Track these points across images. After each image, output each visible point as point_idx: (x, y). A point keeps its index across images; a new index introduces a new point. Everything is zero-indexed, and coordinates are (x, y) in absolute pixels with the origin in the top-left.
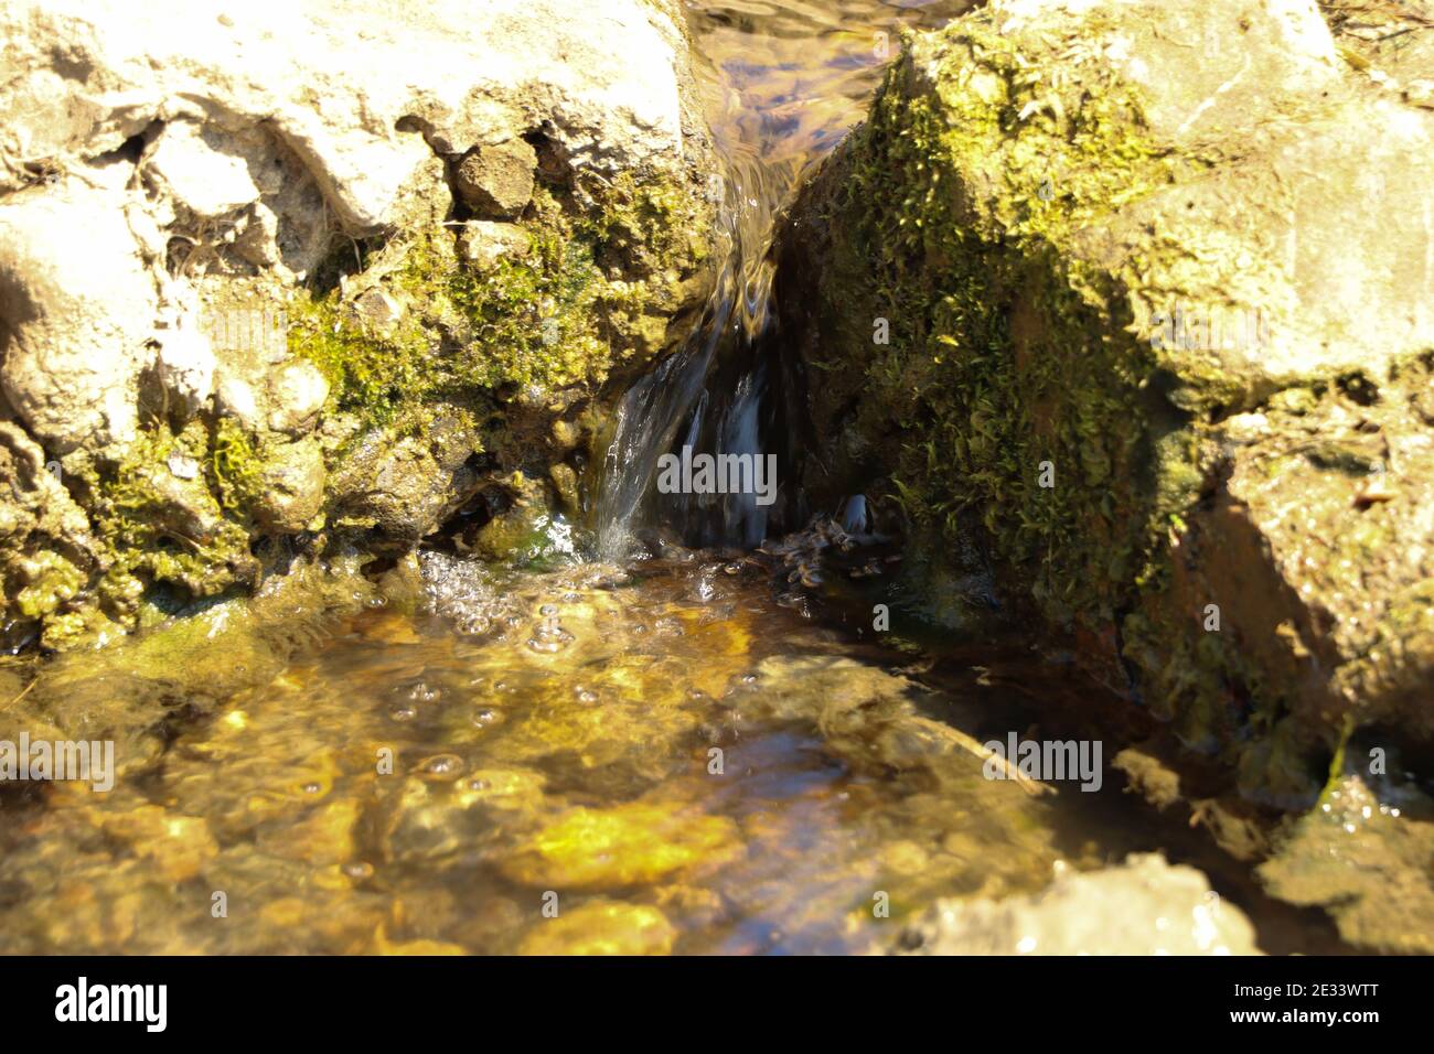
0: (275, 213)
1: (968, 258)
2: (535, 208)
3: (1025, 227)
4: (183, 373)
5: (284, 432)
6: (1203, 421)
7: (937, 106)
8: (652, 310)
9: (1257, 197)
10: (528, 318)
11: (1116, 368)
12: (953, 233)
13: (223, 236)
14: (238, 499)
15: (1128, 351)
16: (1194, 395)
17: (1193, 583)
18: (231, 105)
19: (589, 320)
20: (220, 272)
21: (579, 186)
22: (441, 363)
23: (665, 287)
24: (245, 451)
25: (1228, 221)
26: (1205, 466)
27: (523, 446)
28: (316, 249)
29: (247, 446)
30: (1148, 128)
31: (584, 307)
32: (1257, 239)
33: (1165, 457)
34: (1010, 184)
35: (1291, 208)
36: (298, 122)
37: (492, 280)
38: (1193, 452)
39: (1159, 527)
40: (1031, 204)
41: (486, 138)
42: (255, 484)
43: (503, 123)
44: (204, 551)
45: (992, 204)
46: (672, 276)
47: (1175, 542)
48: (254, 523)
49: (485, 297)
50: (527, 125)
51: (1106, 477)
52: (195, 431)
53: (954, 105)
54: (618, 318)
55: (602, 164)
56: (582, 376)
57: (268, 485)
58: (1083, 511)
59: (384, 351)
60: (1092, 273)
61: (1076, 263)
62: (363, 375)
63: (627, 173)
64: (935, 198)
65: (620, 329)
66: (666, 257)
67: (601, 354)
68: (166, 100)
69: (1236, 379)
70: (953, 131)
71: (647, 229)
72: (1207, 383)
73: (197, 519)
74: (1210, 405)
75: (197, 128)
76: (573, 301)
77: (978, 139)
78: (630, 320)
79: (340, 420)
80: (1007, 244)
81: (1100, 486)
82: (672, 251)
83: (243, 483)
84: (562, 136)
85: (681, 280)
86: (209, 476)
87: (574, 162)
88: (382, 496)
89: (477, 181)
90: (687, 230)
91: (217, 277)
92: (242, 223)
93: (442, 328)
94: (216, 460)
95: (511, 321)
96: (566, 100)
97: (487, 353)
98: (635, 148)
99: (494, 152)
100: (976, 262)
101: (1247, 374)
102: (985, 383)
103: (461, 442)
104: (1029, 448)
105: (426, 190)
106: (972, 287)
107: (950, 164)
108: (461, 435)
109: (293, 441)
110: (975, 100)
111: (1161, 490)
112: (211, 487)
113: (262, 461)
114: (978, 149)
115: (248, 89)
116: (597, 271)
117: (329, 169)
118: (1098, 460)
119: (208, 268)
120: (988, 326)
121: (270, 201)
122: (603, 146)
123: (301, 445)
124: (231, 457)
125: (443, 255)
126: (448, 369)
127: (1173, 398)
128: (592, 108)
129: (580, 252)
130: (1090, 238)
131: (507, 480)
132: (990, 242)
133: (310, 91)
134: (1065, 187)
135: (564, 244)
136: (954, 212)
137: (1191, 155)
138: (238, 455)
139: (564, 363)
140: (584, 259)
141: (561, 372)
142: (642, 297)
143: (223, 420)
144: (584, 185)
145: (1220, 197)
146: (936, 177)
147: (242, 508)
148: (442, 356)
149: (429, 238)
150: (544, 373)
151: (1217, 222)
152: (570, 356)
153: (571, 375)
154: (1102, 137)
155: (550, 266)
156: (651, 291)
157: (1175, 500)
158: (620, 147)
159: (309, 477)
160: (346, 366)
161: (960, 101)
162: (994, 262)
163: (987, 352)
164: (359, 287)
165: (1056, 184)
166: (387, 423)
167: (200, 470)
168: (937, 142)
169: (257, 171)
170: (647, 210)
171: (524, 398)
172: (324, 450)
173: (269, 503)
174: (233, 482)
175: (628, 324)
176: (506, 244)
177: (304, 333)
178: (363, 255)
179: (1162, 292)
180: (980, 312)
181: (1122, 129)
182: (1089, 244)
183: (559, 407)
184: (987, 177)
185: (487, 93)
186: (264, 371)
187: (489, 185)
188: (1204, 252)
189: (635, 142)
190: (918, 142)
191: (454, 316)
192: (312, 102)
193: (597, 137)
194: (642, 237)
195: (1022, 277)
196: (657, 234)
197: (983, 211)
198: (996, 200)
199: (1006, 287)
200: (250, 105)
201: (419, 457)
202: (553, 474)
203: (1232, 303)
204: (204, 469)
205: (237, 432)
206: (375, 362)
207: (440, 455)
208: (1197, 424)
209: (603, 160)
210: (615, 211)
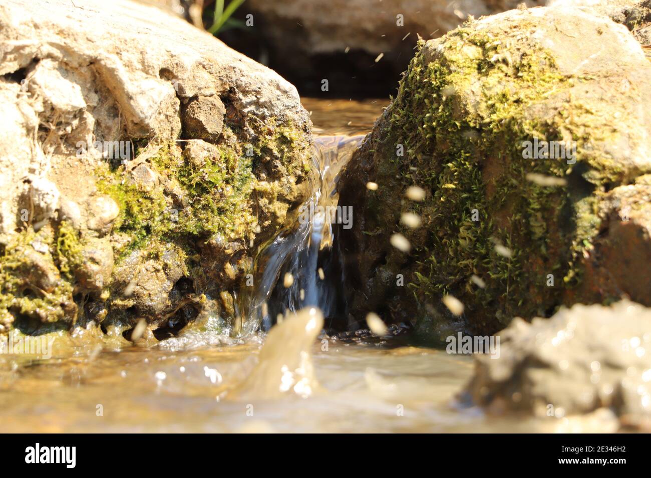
0: (94, 117)
2: (223, 137)
3: (494, 117)
4: (43, 195)
5: (96, 230)
6: (600, 190)
7: (444, 62)
8: (281, 198)
9: (621, 89)
10: (218, 195)
11: (551, 169)
12: (455, 125)
13: (65, 129)
14: (69, 266)
16: (597, 175)
17: (598, 274)
18: (76, 49)
19: (248, 203)
20: (61, 153)
21: (247, 124)
22: (172, 216)
23: (288, 185)
24: (74, 239)
25: (607, 99)
26: (602, 215)
27: (208, 277)
30: (557, 69)
31: (246, 194)
32: (623, 107)
33: (580, 211)
34: (486, 96)
35: (639, 96)
36: (111, 61)
37: (201, 170)
38: (595, 207)
39: (578, 248)
40: (498, 105)
41: (202, 91)
42: (80, 257)
43: (211, 85)
44: (49, 296)
45: (476, 106)
46: (293, 180)
47: (586, 256)
48: (77, 282)
49: (198, 179)
50: (222, 90)
51: (543, 234)
52: (47, 231)
53: (454, 60)
54: (263, 202)
55: (261, 111)
56: (243, 235)
57: (86, 257)
58: (528, 260)
59: (146, 198)
60: (537, 125)
61: (528, 121)
62: (136, 209)
63: (273, 118)
64: (443, 110)
65: (264, 208)
66: (290, 168)
67: (252, 223)
68: (42, 45)
69: (619, 166)
70: (453, 74)
71: (281, 151)
72: (604, 167)
73: (47, 276)
74: (605, 181)
75: (56, 64)
76: (241, 190)
77: (467, 77)
78: (270, 203)
79: (121, 236)
80: (483, 128)
81: (540, 239)
82: (293, 165)
83: (73, 256)
84: (240, 95)
85: (297, 183)
86: (54, 254)
87: (246, 110)
88: (138, 287)
89: (196, 116)
90: (301, 154)
91: (59, 156)
92: (75, 122)
93: (174, 196)
94: (59, 244)
95: (209, 197)
96: (243, 76)
97: (195, 215)
98: (278, 103)
99: (206, 100)
100: (465, 142)
101: (625, 163)
102: (467, 211)
103: (178, 266)
104: (493, 240)
105: (171, 116)
106: (463, 155)
108: (179, 263)
109: (99, 237)
110: (465, 57)
111: (579, 227)
112: (54, 260)
113: (83, 245)
114: (467, 81)
115: (86, 40)
116: (253, 176)
117: (125, 87)
118: (539, 224)
119: (55, 150)
120: (471, 177)
121: (92, 109)
122: (262, 100)
123: (103, 240)
124: (67, 242)
125: (176, 156)
126: (175, 222)
127: (585, 176)
128: (257, 80)
129: (246, 163)
130: (534, 109)
131: (197, 299)
132: (475, 127)
133: (116, 48)
134: (515, 96)
135: (238, 158)
136: (454, 115)
137: (582, 76)
138: (71, 241)
139: (234, 225)
140: (247, 167)
141: (233, 231)
142: (277, 190)
143: (63, 222)
144: (250, 124)
145: (602, 88)
146: (444, 98)
147: (71, 272)
148: (173, 213)
149: (169, 146)
150: (223, 228)
151: (602, 99)
152: (237, 222)
153: (237, 233)
154: (533, 73)
155: (231, 169)
156: (282, 186)
157: (586, 232)
158: (270, 101)
159: (107, 256)
160: (127, 203)
161: (457, 58)
162: (475, 140)
163: (470, 191)
164: (135, 163)
165: (510, 95)
166: (142, 247)
167: (49, 251)
168: (444, 81)
169: (86, 93)
170: (284, 140)
171: (214, 241)
172: (114, 248)
173: (86, 268)
174: (67, 256)
175: (268, 206)
176: (209, 151)
177: (106, 183)
178: (136, 150)
179: (577, 126)
180: (468, 168)
181: (543, 69)
182: (534, 112)
183: (229, 251)
184: (473, 92)
185: (204, 67)
186: (86, 198)
187: (202, 117)
188: (596, 111)
189: (278, 99)
190: (434, 83)
191: (180, 191)
192: (118, 53)
193: (258, 96)
194: (279, 156)
195: (492, 143)
196: (287, 154)
197: (471, 110)
198: (478, 103)
199: (481, 152)
200: (86, 50)
201: (157, 271)
202: (222, 296)
203: (614, 131)
204: (52, 250)
205: (71, 228)
206: (142, 204)
207: (167, 271)
208: (597, 192)
209: (261, 109)
210: (265, 139)
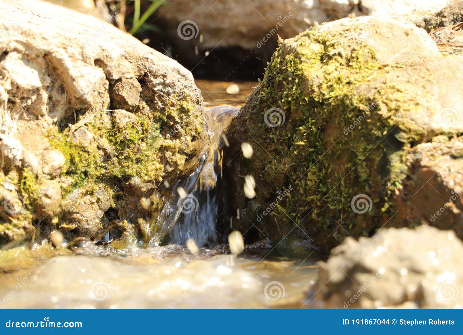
0: (47, 93)
1: (309, 110)
2: (140, 108)
3: (332, 94)
4: (11, 149)
5: (49, 174)
6: (407, 147)
7: (297, 55)
8: (181, 151)
9: (422, 75)
10: (136, 150)
11: (373, 131)
12: (304, 100)
13: (27, 102)
14: (30, 200)
15: (378, 124)
16: (405, 135)
17: (405, 206)
18: (34, 45)
19: (157, 155)
20: (24, 119)
21: (157, 99)
22: (103, 164)
23: (186, 142)
24: (33, 181)
25: (412, 81)
26: (409, 164)
27: (128, 209)
28: (60, 111)
30: (377, 60)
31: (156, 149)
32: (424, 87)
33: (393, 161)
34: (326, 79)
35: (434, 79)
36: (59, 54)
37: (124, 131)
38: (404, 159)
39: (392, 188)
40: (335, 86)
41: (125, 75)
42: (37, 193)
43: (131, 70)
44: (15, 221)
45: (320, 86)
46: (189, 138)
47: (397, 193)
48: (34, 212)
49: (121, 138)
50: (139, 74)
51: (367, 177)
52: (14, 175)
53: (304, 54)
54: (168, 154)
55: (167, 89)
56: (153, 178)
57: (42, 194)
59: (84, 151)
60: (362, 100)
61: (356, 97)
62: (77, 159)
63: (175, 95)
64: (296, 89)
65: (168, 159)
66: (187, 130)
67: (160, 169)
68: (10, 42)
69: (421, 129)
70: (303, 63)
71: (181, 118)
72: (410, 130)
74: (411, 140)
75: (20, 55)
76: (152, 146)
77: (313, 65)
78: (173, 155)
79: (67, 178)
80: (325, 102)
81: (365, 181)
82: (189, 128)
83: (32, 193)
84: (152, 78)
85: (192, 141)
86: (19, 191)
87: (156, 89)
88: (78, 215)
89: (120, 93)
90: (195, 120)
91: (22, 121)
92: (34, 98)
93: (104, 150)
94: (22, 184)
95: (130, 150)
96: (154, 64)
97: (119, 163)
98: (179, 84)
99: (127, 82)
100: (312, 112)
101: (425, 127)
102: (313, 161)
103: (107, 200)
104: (331, 182)
105: (102, 93)
106: (310, 121)
107: (302, 74)
108: (108, 198)
109: (51, 179)
110: (312, 52)
111: (392, 172)
113: (39, 185)
114: (313, 69)
115: (42, 39)
116: (161, 136)
118: (364, 171)
119: (19, 117)
120: (316, 137)
121: (47, 88)
122: (167, 82)
123: (54, 181)
124: (28, 183)
125: (106, 121)
126: (106, 168)
127: (397, 136)
128: (164, 67)
129: (156, 126)
131: (121, 224)
132: (318, 102)
133: (63, 44)
134: (347, 79)
135: (150, 123)
136: (304, 92)
137: (394, 65)
138: (30, 182)
139: (147, 171)
140: (157, 129)
141: (146, 175)
142: (178, 146)
143: (25, 169)
144: (159, 99)
145: (408, 74)
146: (297, 81)
147: (31, 204)
148: (104, 162)
149: (101, 115)
150: (140, 173)
151: (408, 82)
152: (150, 168)
153: (150, 177)
154: (360, 63)
155: (145, 131)
156: (181, 143)
157: (397, 176)
158: (173, 83)
159: (57, 193)
160: (71, 155)
161: (306, 52)
162: (319, 110)
163: (315, 147)
164: (76, 127)
165: (343, 78)
168: (297, 69)
169: (42, 76)
170: (183, 111)
171: (133, 182)
172: (61, 187)
173: (42, 201)
174: (28, 193)
175: (172, 157)
176: (130, 118)
177: (56, 140)
178: (77, 117)
179: (391, 101)
180: (314, 130)
181: (367, 60)
182: (360, 90)
183: (144, 189)
184: (317, 77)
185: (126, 58)
186: (41, 151)
187: (124, 94)
188: (404, 90)
189: (179, 81)
190: (290, 69)
191: (109, 146)
192: (64, 48)
193: (165, 79)
194: (179, 121)
195: (331, 113)
196: (185, 120)
197: (316, 89)
198: (321, 84)
199: (323, 119)
200: (42, 46)
201: (92, 203)
202: (139, 222)
203: (417, 104)
204: (17, 189)
205: (31, 173)
206: (81, 155)
207: (100, 203)
208: (405, 148)
209: (167, 88)
210: (170, 109)
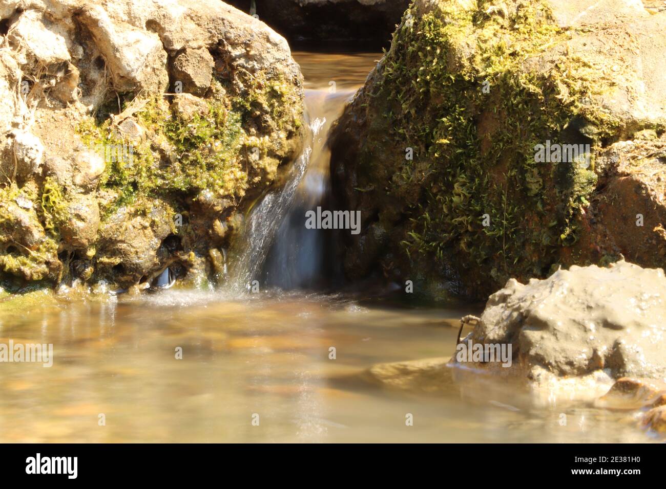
0: (79, 70)
1: (456, 93)
2: (212, 90)
3: (490, 70)
4: (27, 150)
5: (82, 186)
6: (598, 146)
7: (439, 14)
8: (272, 154)
9: (619, 42)
10: (207, 151)
11: (548, 124)
12: (449, 79)
13: (49, 82)
14: (54, 223)
15: (556, 114)
16: (595, 130)
17: (595, 231)
19: (237, 159)
20: (45, 107)
21: (236, 78)
22: (160, 172)
23: (279, 141)
24: (59, 196)
25: (605, 51)
26: (599, 171)
27: (196, 235)
28: (98, 95)
29: (60, 194)
30: (554, 21)
31: (235, 150)
32: (622, 60)
33: (578, 167)
34: (481, 49)
35: (638, 48)
36: (96, 12)
37: (189, 125)
38: (593, 163)
39: (574, 205)
40: (493, 58)
41: (190, 44)
42: (65, 213)
43: (199, 37)
44: (34, 253)
45: (471, 59)
46: (283, 135)
47: (583, 212)
48: (62, 240)
49: (186, 134)
50: (210, 42)
51: (540, 190)
52: (32, 187)
53: (449, 12)
54: (254, 157)
55: (251, 64)
56: (232, 191)
57: (71, 214)
58: (524, 217)
60: (533, 78)
61: (524, 75)
62: (122, 165)
63: (263, 71)
64: (437, 63)
65: (254, 164)
66: (280, 122)
67: (242, 179)
69: (618, 120)
70: (448, 26)
71: (271, 105)
72: (602, 122)
73: (31, 233)
74: (603, 135)
75: (39, 15)
76: (230, 145)
77: (462, 29)
78: (260, 159)
79: (107, 192)
80: (479, 82)
81: (537, 195)
82: (284, 119)
83: (58, 213)
84: (229, 48)
85: (288, 138)
86: (39, 210)
87: (235, 64)
88: (124, 245)
89: (184, 69)
90: (291, 108)
91: (43, 110)
92: (60, 75)
93: (162, 152)
94: (43, 200)
95: (197, 152)
96: (232, 28)
97: (183, 170)
98: (268, 56)
99: (194, 53)
100: (460, 96)
101: (624, 117)
102: (462, 167)
103: (166, 223)
104: (488, 197)
105: (158, 69)
106: (458, 110)
107: (446, 42)
108: (167, 220)
109: (85, 193)
110: (460, 9)
111: (576, 183)
112: (39, 217)
113: (68, 202)
114: (462, 34)
116: (242, 131)
117: (111, 39)
118: (535, 181)
119: (39, 104)
120: (466, 132)
121: (77, 62)
122: (251, 53)
123: (88, 196)
124: (52, 198)
125: (163, 110)
126: (163, 178)
127: (583, 131)
128: (246, 33)
129: (235, 117)
130: (530, 62)
132: (470, 81)
134: (511, 49)
135: (227, 112)
136: (449, 68)
137: (579, 28)
138: (56, 197)
139: (223, 181)
140: (237, 121)
141: (222, 187)
142: (267, 145)
143: (48, 178)
144: (239, 78)
145: (600, 40)
146: (438, 51)
147: (56, 229)
148: (161, 168)
149: (156, 100)
150: (212, 185)
151: (600, 52)
152: (227, 178)
153: (227, 189)
154: (530, 25)
155: (220, 124)
156: (272, 142)
157: (583, 188)
158: (260, 54)
159: (93, 213)
161: (452, 9)
162: (470, 94)
163: (465, 146)
164: (121, 118)
165: (506, 47)
166: (129, 203)
167: (33, 207)
168: (438, 34)
169: (70, 45)
170: (274, 95)
171: (202, 198)
172: (100, 204)
173: (72, 225)
174: (51, 214)
175: (258, 162)
176: (198, 105)
177: (92, 137)
178: (122, 103)
179: (574, 79)
180: (462, 123)
181: (540, 21)
182: (530, 65)
183: (218, 208)
184: (468, 45)
185: (192, 19)
186: (70, 153)
187: (190, 71)
188: (594, 64)
189: (268, 52)
190: (428, 35)
191: (168, 146)
192: (103, 4)
193: (248, 49)
194: (269, 110)
195: (487, 98)
196: (277, 109)
197: (467, 63)
198: (473, 56)
199: (476, 107)
201: (145, 228)
202: (211, 254)
203: (613, 84)
204: (36, 207)
205: (55, 184)
207: (155, 229)
208: (595, 147)
209: (251, 62)
210: (255, 93)
